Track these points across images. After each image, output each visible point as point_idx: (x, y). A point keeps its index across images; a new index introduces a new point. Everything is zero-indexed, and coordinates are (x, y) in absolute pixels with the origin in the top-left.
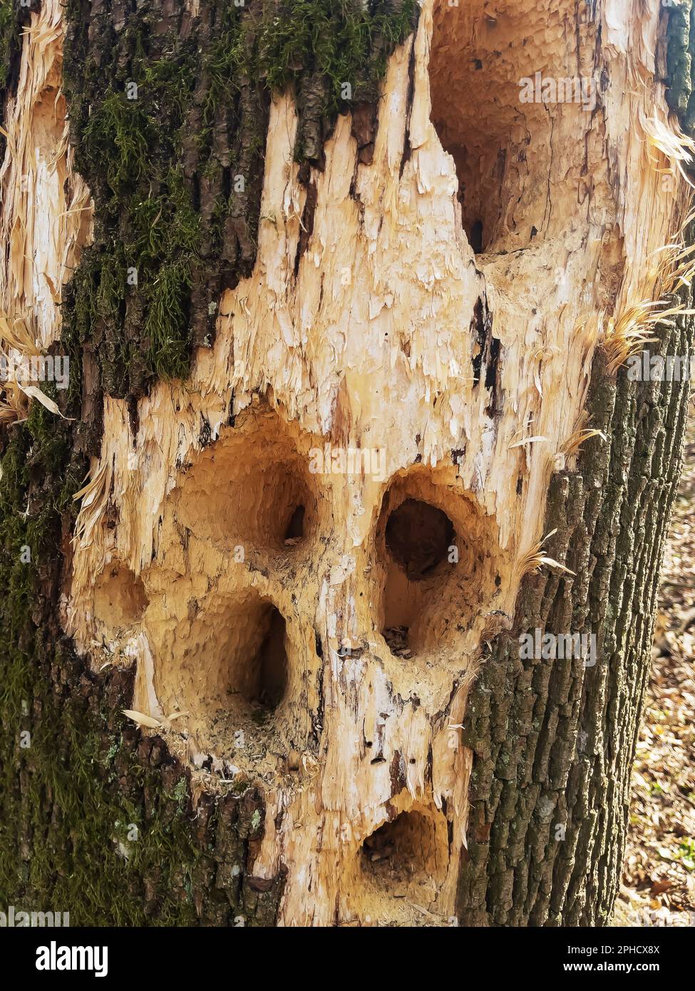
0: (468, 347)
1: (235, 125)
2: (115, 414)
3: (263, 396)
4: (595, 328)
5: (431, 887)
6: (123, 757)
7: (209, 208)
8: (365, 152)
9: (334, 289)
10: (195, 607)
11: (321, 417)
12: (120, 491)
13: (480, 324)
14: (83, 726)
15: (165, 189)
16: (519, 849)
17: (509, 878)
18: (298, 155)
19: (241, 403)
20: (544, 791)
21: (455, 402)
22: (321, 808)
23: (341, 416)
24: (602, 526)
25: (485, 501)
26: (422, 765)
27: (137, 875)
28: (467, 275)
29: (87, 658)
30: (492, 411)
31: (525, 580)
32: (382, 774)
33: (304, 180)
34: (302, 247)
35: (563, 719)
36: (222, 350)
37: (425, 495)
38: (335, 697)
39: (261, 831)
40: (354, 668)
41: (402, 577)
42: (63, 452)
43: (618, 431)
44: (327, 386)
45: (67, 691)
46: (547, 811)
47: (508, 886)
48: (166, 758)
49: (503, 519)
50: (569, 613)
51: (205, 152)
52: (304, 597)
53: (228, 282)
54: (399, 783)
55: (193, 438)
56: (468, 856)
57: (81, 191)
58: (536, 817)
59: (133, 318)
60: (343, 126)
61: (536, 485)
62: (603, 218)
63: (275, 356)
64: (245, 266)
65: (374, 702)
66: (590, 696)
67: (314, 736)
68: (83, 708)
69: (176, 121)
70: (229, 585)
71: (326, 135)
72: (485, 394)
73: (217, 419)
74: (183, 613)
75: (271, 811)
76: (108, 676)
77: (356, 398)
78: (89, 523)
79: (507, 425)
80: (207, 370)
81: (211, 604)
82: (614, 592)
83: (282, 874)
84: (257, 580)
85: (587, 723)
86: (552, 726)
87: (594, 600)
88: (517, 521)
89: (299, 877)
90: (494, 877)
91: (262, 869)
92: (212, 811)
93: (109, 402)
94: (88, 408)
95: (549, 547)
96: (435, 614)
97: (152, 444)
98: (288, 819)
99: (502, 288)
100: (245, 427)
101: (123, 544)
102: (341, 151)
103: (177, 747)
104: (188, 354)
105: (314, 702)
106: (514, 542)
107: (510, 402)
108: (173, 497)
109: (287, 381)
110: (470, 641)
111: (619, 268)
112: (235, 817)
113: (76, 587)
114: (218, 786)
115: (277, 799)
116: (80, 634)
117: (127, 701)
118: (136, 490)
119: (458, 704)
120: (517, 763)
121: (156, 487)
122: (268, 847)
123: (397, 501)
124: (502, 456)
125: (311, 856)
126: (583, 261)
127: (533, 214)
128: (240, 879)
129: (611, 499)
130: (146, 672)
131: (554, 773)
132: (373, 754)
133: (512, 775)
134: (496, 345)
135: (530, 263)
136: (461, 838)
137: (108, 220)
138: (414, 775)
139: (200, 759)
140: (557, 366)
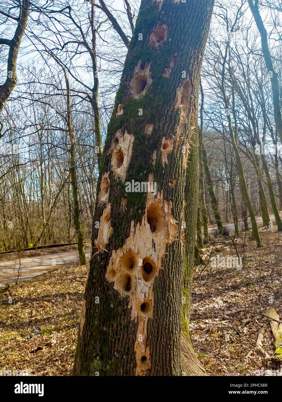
0: (152, 244)
1: (128, 222)
2: (114, 251)
3: (130, 249)
4: (166, 241)
5: (150, 313)
6: (113, 293)
7: (125, 230)
8: (140, 225)
9: (138, 238)
10: (121, 275)
11: (136, 252)
12: (114, 260)
13: (153, 242)
14: (108, 289)
15: (121, 229)
16: (161, 308)
17: (160, 311)
18: (134, 226)
19: (128, 250)
20: (164, 300)
21: (150, 250)
22: (136, 298)
23: (138, 252)
24: (169, 264)
25: (154, 261)
26: (148, 294)
27: (114, 309)
28: (151, 236)
29: (108, 281)
30: (155, 251)
31: (160, 271)
32: (143, 294)
33: (135, 228)
34: (134, 234)
35: (166, 290)
36: (126, 244)
37: (148, 261)
38: (138, 284)
39: (129, 302)
40: (140, 281)
41: (146, 274)
42: (107, 256)
43: (170, 253)
44: (137, 248)
45: (106, 285)
46: (164, 303)
47: (159, 312)
48: (118, 293)
49: (156, 263)
50: (165, 275)
51: (125, 225)
52: (134, 273)
53: (127, 237)
54: (145, 296)
55: (122, 254)
56: (154, 307)
57: (111, 228)
58: (163, 303)
59: (117, 241)
60: (138, 223)
61: (160, 259)
62: (166, 229)
63: (132, 245)
64: (128, 236)
65: (142, 285)
66: (169, 287)
67: (135, 289)
68: (108, 287)
69: (122, 222)
70: (125, 272)
71: (137, 224)
72: (154, 249)
73: (125, 252)
74: (120, 275)
75: (130, 298)
76: (111, 283)
77: (140, 249)
78: (110, 264)
79: (156, 253)
80: (125, 247)
81: (123, 275)
82: (171, 274)
83: (131, 307)
84: (128, 272)
85: (169, 292)
86: (164, 290)
87: (169, 275)
88: (158, 264)
89: (134, 308)
90: (158, 311)
91: (129, 307)
92: (123, 299)
93: (113, 250)
94: (111, 251)
95: (162, 266)
96: (150, 277)
97: (118, 255)
98: (132, 301)
99: (155, 237)
100: (128, 253)
101: (114, 267)
102: (138, 225)
103: (119, 291)
104: (123, 245)
105: (135, 285)
106: (158, 266)
107: (157, 250)
108: (119, 261)
109: (133, 248)
110: (154, 278)
111: (169, 234)
112: (126, 299)
113: (107, 272)
114: (124, 296)
115: (131, 297)
116: (108, 278)
117: (113, 286)
118: (115, 260)
119: (152, 286)
120: (160, 296)
121: (118, 260)
122: (130, 304)
123: (145, 263)
124: (156, 256)
125: (135, 305)
126: (164, 234)
127: (159, 228)
128: (127, 308)
129: (170, 261)
130: (116, 282)
131: (165, 297)
132: (142, 292)
133: (159, 296)
134: (155, 244)
135: (159, 234)
136: (153, 305)
137: (114, 231)
138: (147, 295)
139: (122, 293)
140: (162, 246)
